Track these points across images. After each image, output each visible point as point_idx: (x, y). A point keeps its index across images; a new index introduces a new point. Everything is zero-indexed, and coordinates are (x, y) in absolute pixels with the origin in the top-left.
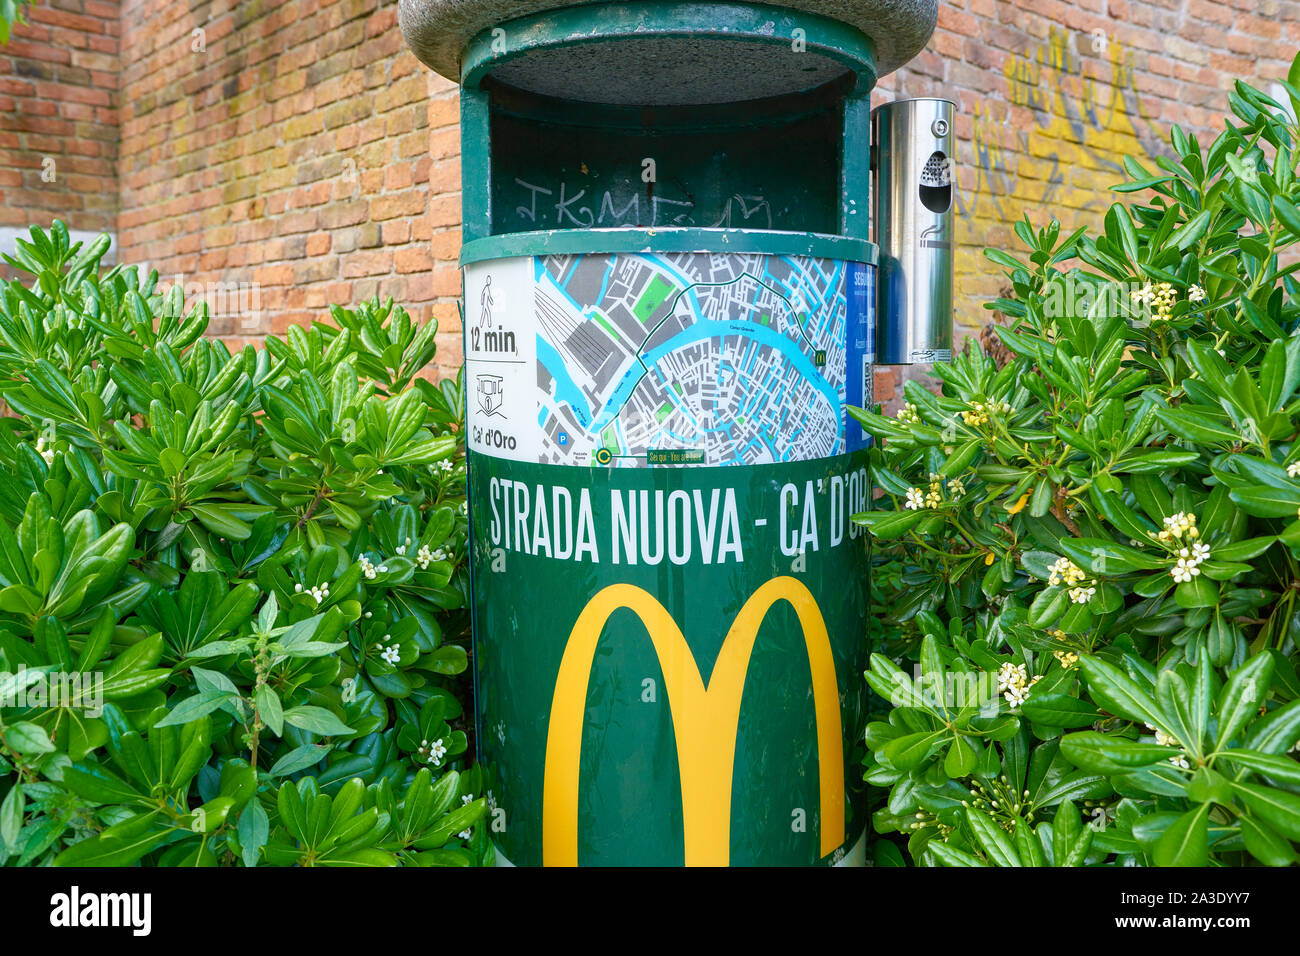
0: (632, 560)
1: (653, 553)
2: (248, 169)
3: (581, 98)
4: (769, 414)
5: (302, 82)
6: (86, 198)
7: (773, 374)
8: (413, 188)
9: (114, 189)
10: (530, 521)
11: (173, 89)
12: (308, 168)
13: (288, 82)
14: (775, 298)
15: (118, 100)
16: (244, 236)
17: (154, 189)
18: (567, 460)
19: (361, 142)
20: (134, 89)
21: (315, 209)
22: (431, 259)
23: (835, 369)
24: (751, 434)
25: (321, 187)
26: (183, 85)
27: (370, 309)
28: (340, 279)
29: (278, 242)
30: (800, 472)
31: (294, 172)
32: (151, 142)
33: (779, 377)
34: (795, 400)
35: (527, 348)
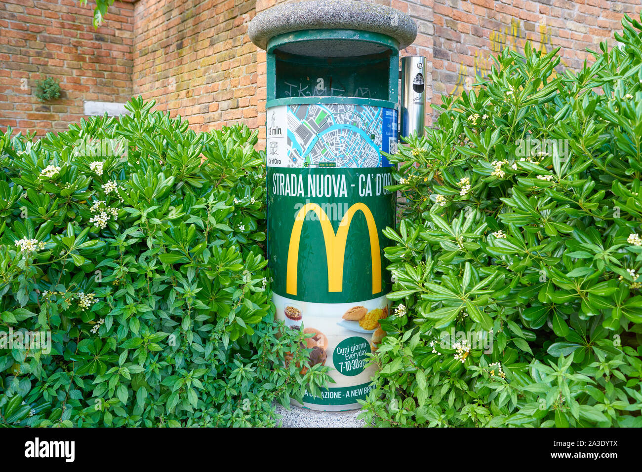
0: (314, 196)
1: (320, 194)
2: (186, 78)
3: (307, 55)
4: (356, 152)
5: (208, 44)
6: (120, 89)
7: (357, 141)
8: (251, 85)
9: (131, 86)
10: (285, 185)
11: (156, 45)
12: (210, 78)
13: (203, 44)
14: (358, 118)
15: (133, 49)
16: (184, 105)
17: (148, 86)
18: (296, 166)
19: (231, 67)
20: (139, 46)
21: (213, 93)
22: (257, 112)
23: (379, 140)
24: (350, 159)
25: (215, 85)
26: (160, 44)
27: (236, 128)
28: (222, 120)
29: (198, 106)
30: (366, 171)
31: (205, 79)
32: (146, 67)
33: (359, 142)
34: (364, 149)
35: (284, 133)
